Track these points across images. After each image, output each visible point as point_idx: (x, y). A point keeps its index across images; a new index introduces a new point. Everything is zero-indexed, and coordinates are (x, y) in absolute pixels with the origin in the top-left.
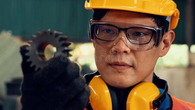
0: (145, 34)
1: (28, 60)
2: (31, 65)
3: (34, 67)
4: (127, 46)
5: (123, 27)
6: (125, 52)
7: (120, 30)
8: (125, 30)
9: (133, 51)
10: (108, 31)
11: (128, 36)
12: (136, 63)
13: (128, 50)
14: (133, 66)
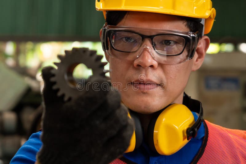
0: (176, 43)
1: (55, 87)
2: (59, 94)
3: (63, 96)
4: (153, 58)
5: (148, 34)
6: (152, 66)
7: (144, 37)
8: (151, 38)
9: (161, 65)
10: (128, 39)
11: (154, 46)
12: (165, 81)
13: (155, 63)
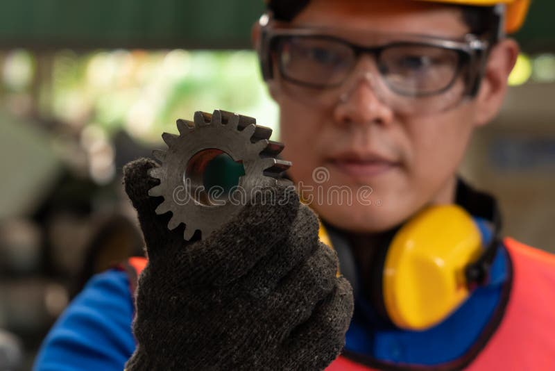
6: (379, 122)
14: (401, 164)
